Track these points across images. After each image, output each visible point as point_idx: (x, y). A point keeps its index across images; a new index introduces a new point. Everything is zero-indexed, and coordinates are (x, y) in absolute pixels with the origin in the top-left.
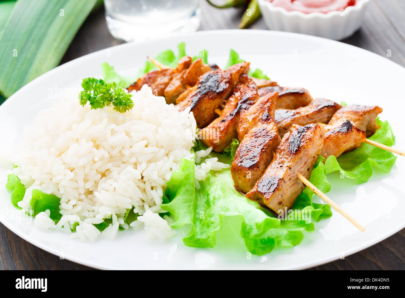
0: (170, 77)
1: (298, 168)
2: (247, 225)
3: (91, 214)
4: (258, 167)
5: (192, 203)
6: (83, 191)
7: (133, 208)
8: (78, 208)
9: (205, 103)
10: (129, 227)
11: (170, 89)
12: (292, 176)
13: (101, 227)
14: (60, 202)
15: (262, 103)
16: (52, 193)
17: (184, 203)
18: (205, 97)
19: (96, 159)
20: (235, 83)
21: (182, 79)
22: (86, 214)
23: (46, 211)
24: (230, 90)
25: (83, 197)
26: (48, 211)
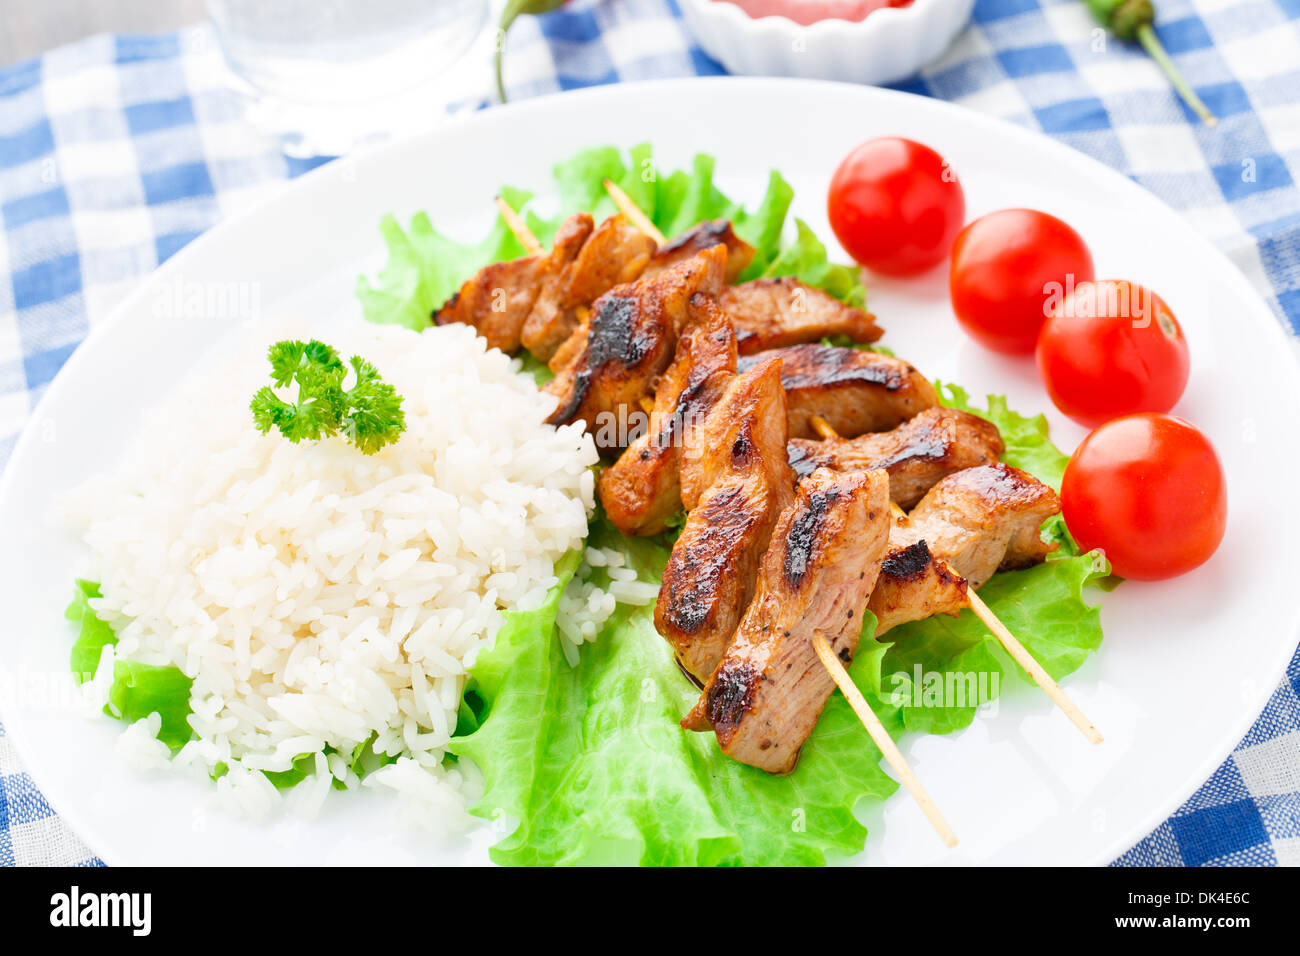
0: (534, 286)
1: (811, 624)
2: (665, 845)
3: (263, 742)
4: (714, 626)
5: (534, 738)
6: (245, 676)
7: (375, 735)
8: (229, 723)
9: (605, 390)
10: (360, 786)
11: (533, 330)
12: (794, 654)
13: (284, 780)
14: (191, 690)
15: (736, 401)
16: (172, 662)
17: (509, 738)
18: (602, 374)
19: (281, 595)
20: (677, 325)
21: (560, 298)
22: (249, 739)
23: (149, 717)
24: (664, 348)
25: (246, 689)
26: (155, 720)
